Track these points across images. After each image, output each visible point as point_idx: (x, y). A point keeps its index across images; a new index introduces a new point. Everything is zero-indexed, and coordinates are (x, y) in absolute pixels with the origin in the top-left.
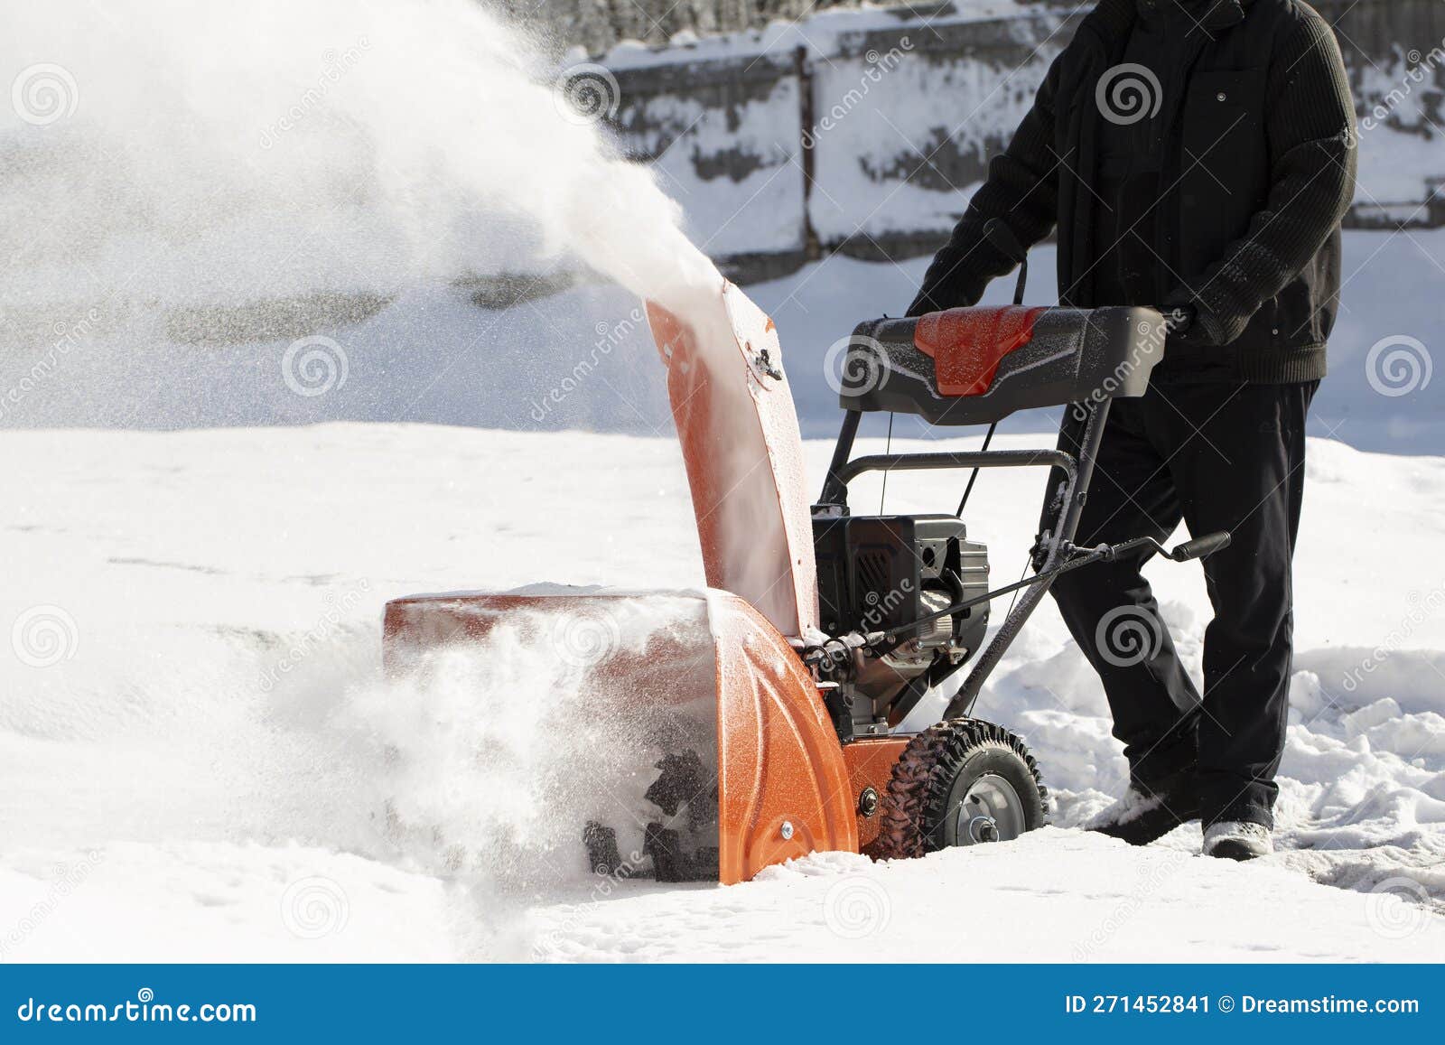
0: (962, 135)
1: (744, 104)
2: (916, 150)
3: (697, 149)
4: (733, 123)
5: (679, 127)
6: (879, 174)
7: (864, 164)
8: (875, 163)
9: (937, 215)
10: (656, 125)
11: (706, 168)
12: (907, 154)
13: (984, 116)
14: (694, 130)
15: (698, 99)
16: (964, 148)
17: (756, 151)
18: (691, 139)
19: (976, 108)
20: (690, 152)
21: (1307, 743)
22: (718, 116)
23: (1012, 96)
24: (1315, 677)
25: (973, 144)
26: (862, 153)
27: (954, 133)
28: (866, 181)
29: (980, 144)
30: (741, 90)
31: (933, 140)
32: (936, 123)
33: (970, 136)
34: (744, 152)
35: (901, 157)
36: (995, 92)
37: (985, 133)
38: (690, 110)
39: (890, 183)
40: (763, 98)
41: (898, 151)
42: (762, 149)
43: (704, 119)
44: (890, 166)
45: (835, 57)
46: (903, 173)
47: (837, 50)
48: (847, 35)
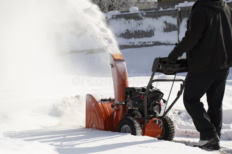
0: (131, 31)
2: (124, 33)
6: (118, 36)
7: (116, 35)
9: (127, 43)
12: (122, 33)
13: (134, 28)
16: (131, 32)
19: (133, 26)
21: (184, 123)
23: (138, 25)
24: (185, 113)
25: (132, 32)
26: (116, 33)
27: (130, 30)
28: (116, 37)
29: (134, 32)
31: (126, 31)
32: (127, 29)
33: (132, 31)
35: (122, 34)
36: (136, 24)
37: (134, 30)
39: (120, 38)
44: (120, 35)
45: (111, 19)
46: (122, 36)
47: (112, 18)
48: (113, 15)
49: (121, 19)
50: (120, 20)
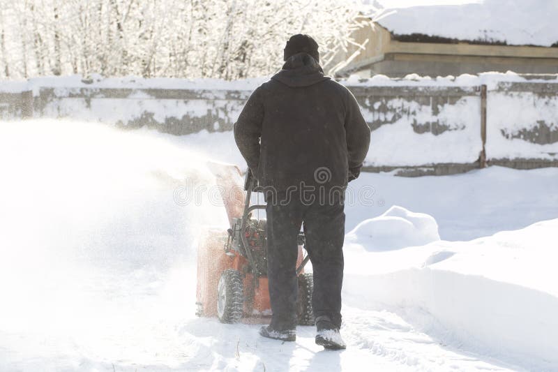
0: (552, 124)
1: (442, 105)
2: (529, 128)
3: (415, 121)
4: (436, 112)
5: (404, 111)
6: (510, 136)
7: (503, 132)
8: (509, 132)
10: (393, 110)
11: (419, 129)
12: (525, 130)
14: (414, 113)
15: (417, 101)
16: (553, 129)
17: (447, 124)
18: (412, 117)
20: (412, 122)
22: (429, 109)
25: (556, 127)
26: (503, 128)
27: (548, 123)
28: (504, 139)
30: (440, 99)
31: (538, 125)
32: (540, 119)
34: (441, 123)
35: (522, 131)
38: (413, 105)
39: (515, 140)
40: (453, 103)
41: (520, 129)
42: (450, 123)
43: (420, 110)
44: (516, 134)
45: (496, 90)
46: (522, 136)
47: (498, 88)
48: (503, 83)
49: (523, 93)
50: (519, 96)
